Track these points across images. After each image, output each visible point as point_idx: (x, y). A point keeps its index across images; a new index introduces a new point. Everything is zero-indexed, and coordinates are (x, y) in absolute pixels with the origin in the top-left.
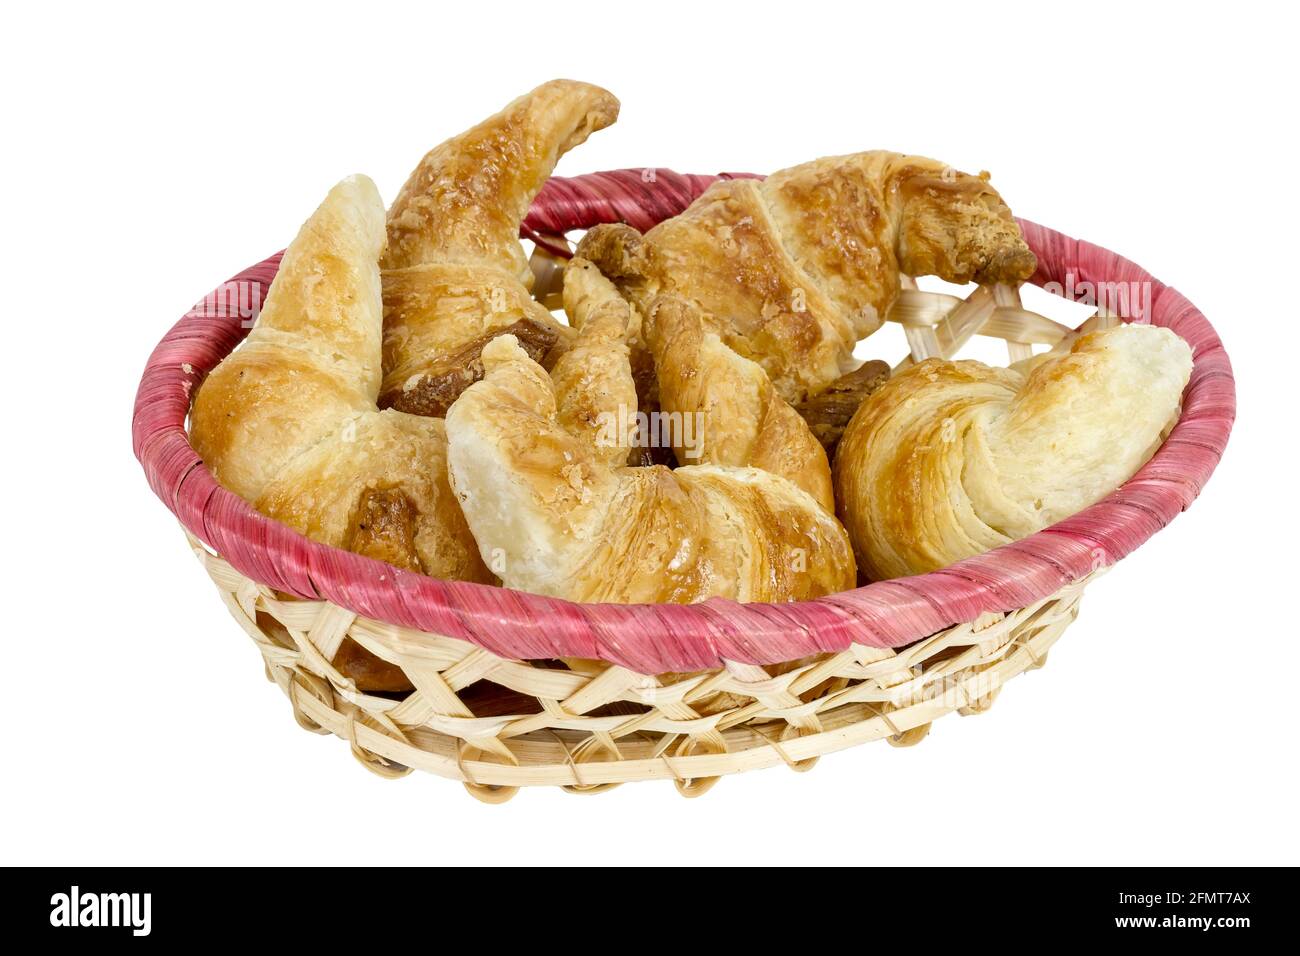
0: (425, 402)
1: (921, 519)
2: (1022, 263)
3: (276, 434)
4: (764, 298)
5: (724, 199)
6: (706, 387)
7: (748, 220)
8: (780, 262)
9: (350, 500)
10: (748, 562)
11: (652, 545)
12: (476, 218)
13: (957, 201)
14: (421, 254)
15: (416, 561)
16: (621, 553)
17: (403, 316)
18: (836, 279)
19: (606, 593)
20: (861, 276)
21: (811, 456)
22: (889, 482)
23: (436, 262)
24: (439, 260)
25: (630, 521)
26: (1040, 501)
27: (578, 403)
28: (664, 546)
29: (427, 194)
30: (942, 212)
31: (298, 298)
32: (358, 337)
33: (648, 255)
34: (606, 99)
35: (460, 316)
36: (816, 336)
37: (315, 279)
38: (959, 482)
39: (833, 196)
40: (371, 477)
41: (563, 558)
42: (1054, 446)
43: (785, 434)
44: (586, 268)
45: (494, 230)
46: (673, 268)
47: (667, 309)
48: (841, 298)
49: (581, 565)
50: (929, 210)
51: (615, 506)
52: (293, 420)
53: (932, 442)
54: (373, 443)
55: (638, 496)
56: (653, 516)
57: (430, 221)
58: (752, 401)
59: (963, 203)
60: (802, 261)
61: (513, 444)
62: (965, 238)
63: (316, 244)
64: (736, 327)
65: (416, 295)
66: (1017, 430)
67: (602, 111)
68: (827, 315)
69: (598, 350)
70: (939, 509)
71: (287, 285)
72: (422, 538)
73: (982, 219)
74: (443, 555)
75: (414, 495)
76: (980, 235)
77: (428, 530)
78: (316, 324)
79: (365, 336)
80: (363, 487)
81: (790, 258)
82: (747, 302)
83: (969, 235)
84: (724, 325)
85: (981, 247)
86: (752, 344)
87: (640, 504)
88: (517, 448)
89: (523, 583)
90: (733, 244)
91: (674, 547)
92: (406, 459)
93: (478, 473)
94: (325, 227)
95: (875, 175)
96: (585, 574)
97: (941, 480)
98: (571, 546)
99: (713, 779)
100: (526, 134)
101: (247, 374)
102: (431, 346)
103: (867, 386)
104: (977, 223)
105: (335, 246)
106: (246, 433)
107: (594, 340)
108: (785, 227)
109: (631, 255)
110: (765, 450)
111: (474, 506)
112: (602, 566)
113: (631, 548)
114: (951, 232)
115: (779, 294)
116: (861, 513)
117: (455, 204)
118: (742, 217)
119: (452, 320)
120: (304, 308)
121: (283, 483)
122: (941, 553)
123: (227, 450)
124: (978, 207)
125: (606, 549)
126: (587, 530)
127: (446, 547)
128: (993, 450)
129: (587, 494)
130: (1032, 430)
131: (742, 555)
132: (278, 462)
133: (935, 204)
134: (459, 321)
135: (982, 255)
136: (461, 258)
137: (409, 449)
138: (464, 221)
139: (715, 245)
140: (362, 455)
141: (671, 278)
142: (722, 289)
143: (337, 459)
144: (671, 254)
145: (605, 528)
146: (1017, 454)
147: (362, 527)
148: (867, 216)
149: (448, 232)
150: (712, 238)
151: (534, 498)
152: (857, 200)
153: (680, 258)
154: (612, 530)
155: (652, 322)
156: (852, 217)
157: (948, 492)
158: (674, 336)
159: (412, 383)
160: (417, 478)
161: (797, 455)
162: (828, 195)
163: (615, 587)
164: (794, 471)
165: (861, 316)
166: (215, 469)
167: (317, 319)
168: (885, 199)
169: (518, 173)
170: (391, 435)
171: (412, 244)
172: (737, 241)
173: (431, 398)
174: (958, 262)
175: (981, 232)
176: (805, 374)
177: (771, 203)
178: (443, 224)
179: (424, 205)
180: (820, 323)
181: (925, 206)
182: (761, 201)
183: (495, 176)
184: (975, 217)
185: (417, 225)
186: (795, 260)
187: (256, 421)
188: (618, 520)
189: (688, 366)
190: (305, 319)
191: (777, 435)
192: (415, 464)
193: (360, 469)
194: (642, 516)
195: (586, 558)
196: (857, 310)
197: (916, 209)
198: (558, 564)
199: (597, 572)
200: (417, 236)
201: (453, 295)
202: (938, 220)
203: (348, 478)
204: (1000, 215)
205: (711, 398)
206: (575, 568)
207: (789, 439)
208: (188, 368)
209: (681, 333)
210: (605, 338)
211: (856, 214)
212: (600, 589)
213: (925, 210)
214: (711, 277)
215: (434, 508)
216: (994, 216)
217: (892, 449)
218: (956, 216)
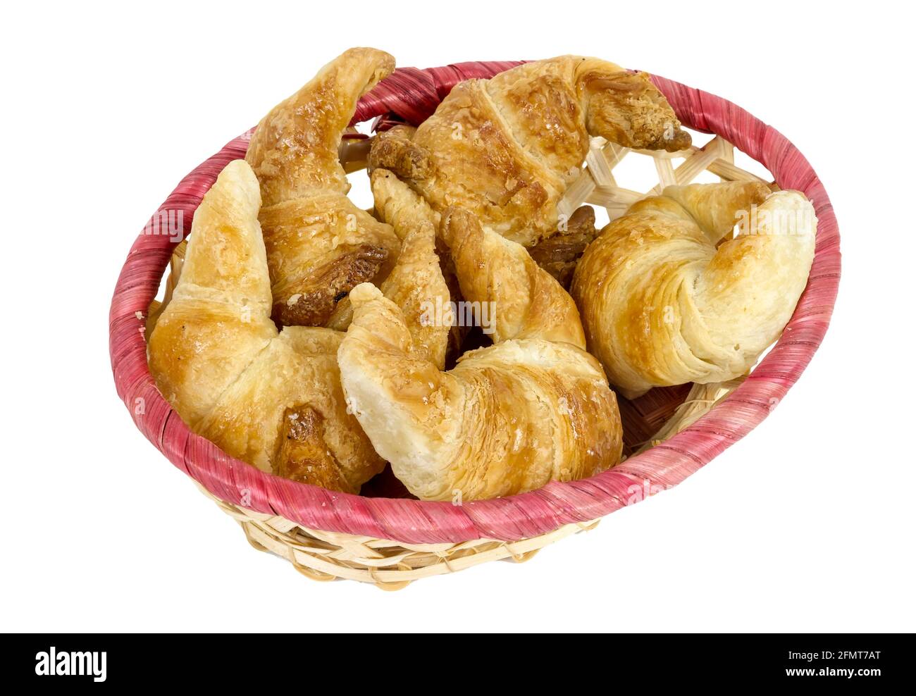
0: (303, 312)
1: (653, 356)
2: (683, 142)
3: (216, 372)
4: (505, 176)
5: (468, 107)
6: (492, 274)
7: (488, 123)
8: (514, 150)
9: (276, 418)
10: (557, 431)
11: (498, 441)
12: (313, 161)
13: (630, 97)
14: (279, 194)
15: (328, 454)
16: (478, 450)
17: (275, 243)
18: (552, 156)
19: (471, 477)
20: (568, 152)
21: (567, 309)
22: (625, 328)
23: (290, 199)
24: (292, 197)
25: (480, 425)
26: (738, 345)
27: (413, 309)
28: (506, 440)
29: (276, 149)
30: (618, 104)
31: (210, 260)
32: (255, 281)
33: (429, 165)
34: (386, 60)
35: (316, 241)
36: (544, 196)
37: (220, 247)
38: (679, 333)
39: (544, 101)
40: (290, 401)
41: (438, 456)
42: (745, 309)
43: (550, 299)
44: (387, 177)
45: (324, 166)
46: (444, 164)
47: (457, 219)
48: (556, 167)
49: (451, 460)
50: (609, 103)
51: (468, 415)
52: (225, 358)
53: (655, 303)
54: (285, 372)
55: (482, 405)
56: (495, 419)
57: (282, 169)
58: (523, 277)
59: (634, 99)
60: (528, 147)
61: (394, 383)
62: (639, 123)
63: (216, 219)
64: (490, 198)
65: (283, 227)
66: (717, 298)
67: (384, 67)
68: (549, 181)
69: (420, 266)
70: (665, 351)
71: (201, 251)
72: (329, 435)
73: (648, 109)
74: (344, 443)
75: (320, 408)
76: (649, 121)
77: (332, 429)
78: (226, 278)
79: (260, 279)
80: (285, 408)
81: (519, 145)
82: (494, 180)
83: (641, 121)
84: (482, 199)
85: (651, 130)
86: (503, 211)
87: (485, 411)
88: (396, 386)
89: (409, 469)
90: (481, 143)
91: (512, 437)
92: (309, 381)
93: (368, 400)
94: (221, 206)
95: (568, 79)
96: (455, 466)
97: (666, 333)
98: (442, 448)
99: (536, 551)
100: (337, 95)
101: (188, 329)
102: (299, 266)
103: (582, 229)
104: (645, 112)
105: (230, 218)
106: (194, 371)
107: (416, 257)
108: (513, 124)
109: (418, 167)
110: (538, 312)
111: (367, 420)
112: (466, 460)
113: (485, 446)
114: (627, 118)
115: (516, 172)
116: (605, 343)
117: (297, 155)
118: (484, 122)
119: (311, 246)
120: (215, 269)
121: (227, 407)
122: (668, 376)
123: (182, 384)
124: (645, 101)
125: (467, 448)
126: (451, 437)
127: (346, 437)
128: (701, 311)
129: (448, 410)
130: (727, 297)
131: (553, 427)
132: (219, 390)
133: (613, 98)
134: (316, 245)
135: (652, 135)
136: (308, 193)
137: (309, 370)
138: (306, 166)
139: (469, 144)
140: (279, 381)
141: (443, 173)
142: (476, 174)
143: (261, 386)
144: (440, 155)
145: (462, 432)
146: (719, 315)
147: (289, 438)
148: (568, 112)
149: (296, 175)
150: (466, 139)
151: (413, 420)
152: (561, 102)
153: (447, 157)
154: (469, 433)
155: (447, 228)
156: (559, 114)
157: (673, 340)
158: (464, 239)
159: (293, 300)
160: (321, 395)
161: (558, 311)
162: (541, 101)
163: (477, 474)
164: (559, 323)
165: (569, 174)
166: (174, 395)
167: (226, 274)
168: (577, 96)
169: (335, 121)
170: (295, 361)
171: (272, 187)
172: (483, 139)
173: (308, 309)
174: (635, 138)
175: (649, 118)
176: (540, 224)
177: (501, 106)
178: (291, 171)
179: (276, 157)
180: (545, 188)
181: (606, 100)
182: (493, 105)
183: (321, 128)
184: (643, 108)
185: (273, 173)
186: (523, 146)
187: (200, 362)
188: (472, 427)
189: (478, 261)
190: (218, 275)
191: (544, 300)
192: (317, 385)
193: (280, 392)
194: (488, 421)
195: (454, 456)
196: (567, 172)
197: (600, 100)
198: (434, 460)
199: (463, 464)
200: (275, 182)
201: (309, 225)
202: (617, 109)
203: (272, 400)
204: (660, 105)
205: (497, 281)
206: (448, 463)
207: (553, 302)
208: (139, 315)
209: (469, 236)
210: (423, 255)
211: (560, 112)
212: (466, 475)
213: (607, 103)
214: (469, 166)
215: (334, 414)
216: (657, 106)
217: (623, 302)
218: (630, 107)
